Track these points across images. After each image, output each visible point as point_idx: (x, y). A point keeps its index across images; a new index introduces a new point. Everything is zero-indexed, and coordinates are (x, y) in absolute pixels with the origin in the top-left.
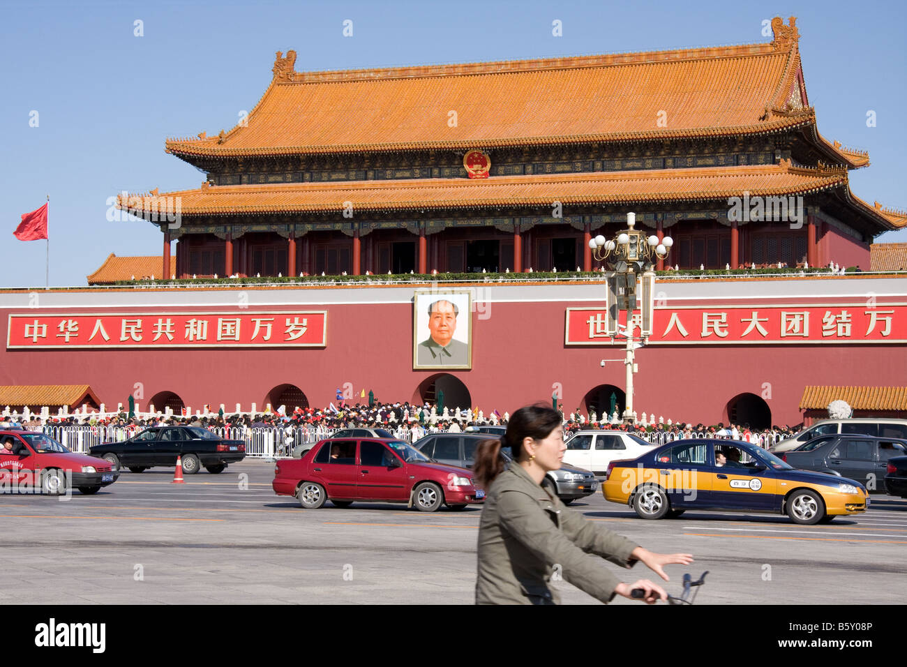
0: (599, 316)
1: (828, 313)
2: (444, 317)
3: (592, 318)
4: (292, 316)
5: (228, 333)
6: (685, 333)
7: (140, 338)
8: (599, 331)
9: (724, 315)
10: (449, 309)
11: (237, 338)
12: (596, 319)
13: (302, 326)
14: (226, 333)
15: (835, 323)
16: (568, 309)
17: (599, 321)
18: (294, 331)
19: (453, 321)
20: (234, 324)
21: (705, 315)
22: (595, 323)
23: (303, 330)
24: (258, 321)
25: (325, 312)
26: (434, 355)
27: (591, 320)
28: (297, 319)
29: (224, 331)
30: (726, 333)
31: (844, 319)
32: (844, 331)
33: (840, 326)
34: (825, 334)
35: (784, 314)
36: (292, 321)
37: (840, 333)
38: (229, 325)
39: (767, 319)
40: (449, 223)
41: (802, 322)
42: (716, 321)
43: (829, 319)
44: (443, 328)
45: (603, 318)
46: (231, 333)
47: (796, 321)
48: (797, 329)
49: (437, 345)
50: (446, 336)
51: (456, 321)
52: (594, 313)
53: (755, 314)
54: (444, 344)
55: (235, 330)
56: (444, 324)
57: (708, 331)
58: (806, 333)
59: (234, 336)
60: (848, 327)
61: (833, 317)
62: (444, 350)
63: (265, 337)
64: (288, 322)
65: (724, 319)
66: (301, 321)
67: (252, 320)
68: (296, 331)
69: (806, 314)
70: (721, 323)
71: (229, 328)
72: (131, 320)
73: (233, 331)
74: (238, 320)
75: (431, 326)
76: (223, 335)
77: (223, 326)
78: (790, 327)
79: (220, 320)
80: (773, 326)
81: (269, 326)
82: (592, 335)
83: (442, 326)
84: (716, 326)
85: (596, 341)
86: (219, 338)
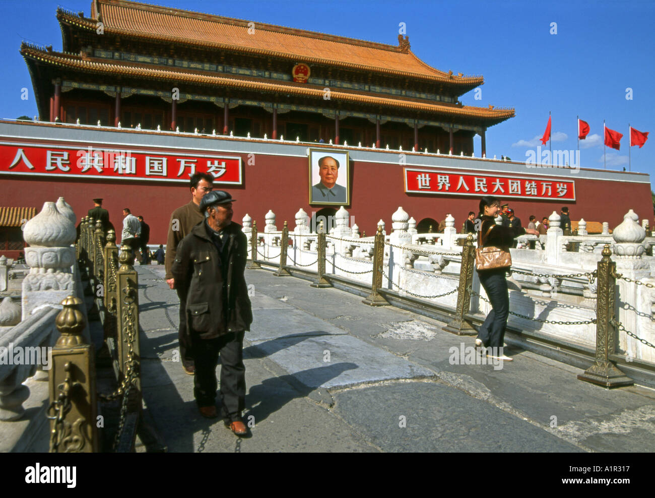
0: (423, 175)
1: (527, 182)
2: (330, 168)
3: (419, 176)
4: (212, 160)
5: (156, 169)
6: (467, 189)
7: (67, 169)
8: (424, 184)
9: (484, 179)
10: (333, 163)
11: (165, 174)
12: (421, 177)
13: (221, 168)
14: (154, 169)
15: (530, 188)
16: (406, 170)
17: (423, 179)
18: (214, 171)
19: (336, 171)
20: (161, 162)
21: (476, 179)
22: (421, 180)
23: (223, 171)
24: (183, 161)
25: (240, 158)
26: (324, 195)
27: (419, 177)
28: (216, 162)
29: (152, 168)
30: (486, 190)
31: (534, 186)
32: (534, 192)
33: (533, 189)
34: (527, 193)
35: (510, 181)
36: (212, 163)
37: (533, 194)
38: (156, 162)
39: (503, 184)
40: (294, 108)
41: (517, 186)
42: (481, 183)
43: (527, 185)
44: (330, 176)
45: (425, 177)
46: (158, 169)
47: (515, 185)
48: (516, 190)
49: (325, 188)
50: (331, 181)
51: (337, 171)
52: (420, 173)
53: (498, 180)
54: (330, 187)
55: (162, 167)
56: (330, 173)
57: (478, 188)
58: (520, 193)
59: (162, 172)
60: (536, 190)
61: (529, 185)
62: (330, 191)
63: (190, 175)
64: (209, 163)
65: (485, 182)
66: (220, 164)
67: (177, 160)
68: (216, 172)
69: (519, 182)
70: (483, 184)
71: (156, 165)
72: (57, 152)
73: (160, 168)
74: (165, 160)
75: (321, 174)
76: (151, 170)
77: (151, 163)
78: (513, 189)
79: (148, 158)
80: (506, 187)
81: (193, 166)
82: (420, 187)
83: (330, 174)
84: (482, 186)
85: (423, 191)
86: (148, 173)
